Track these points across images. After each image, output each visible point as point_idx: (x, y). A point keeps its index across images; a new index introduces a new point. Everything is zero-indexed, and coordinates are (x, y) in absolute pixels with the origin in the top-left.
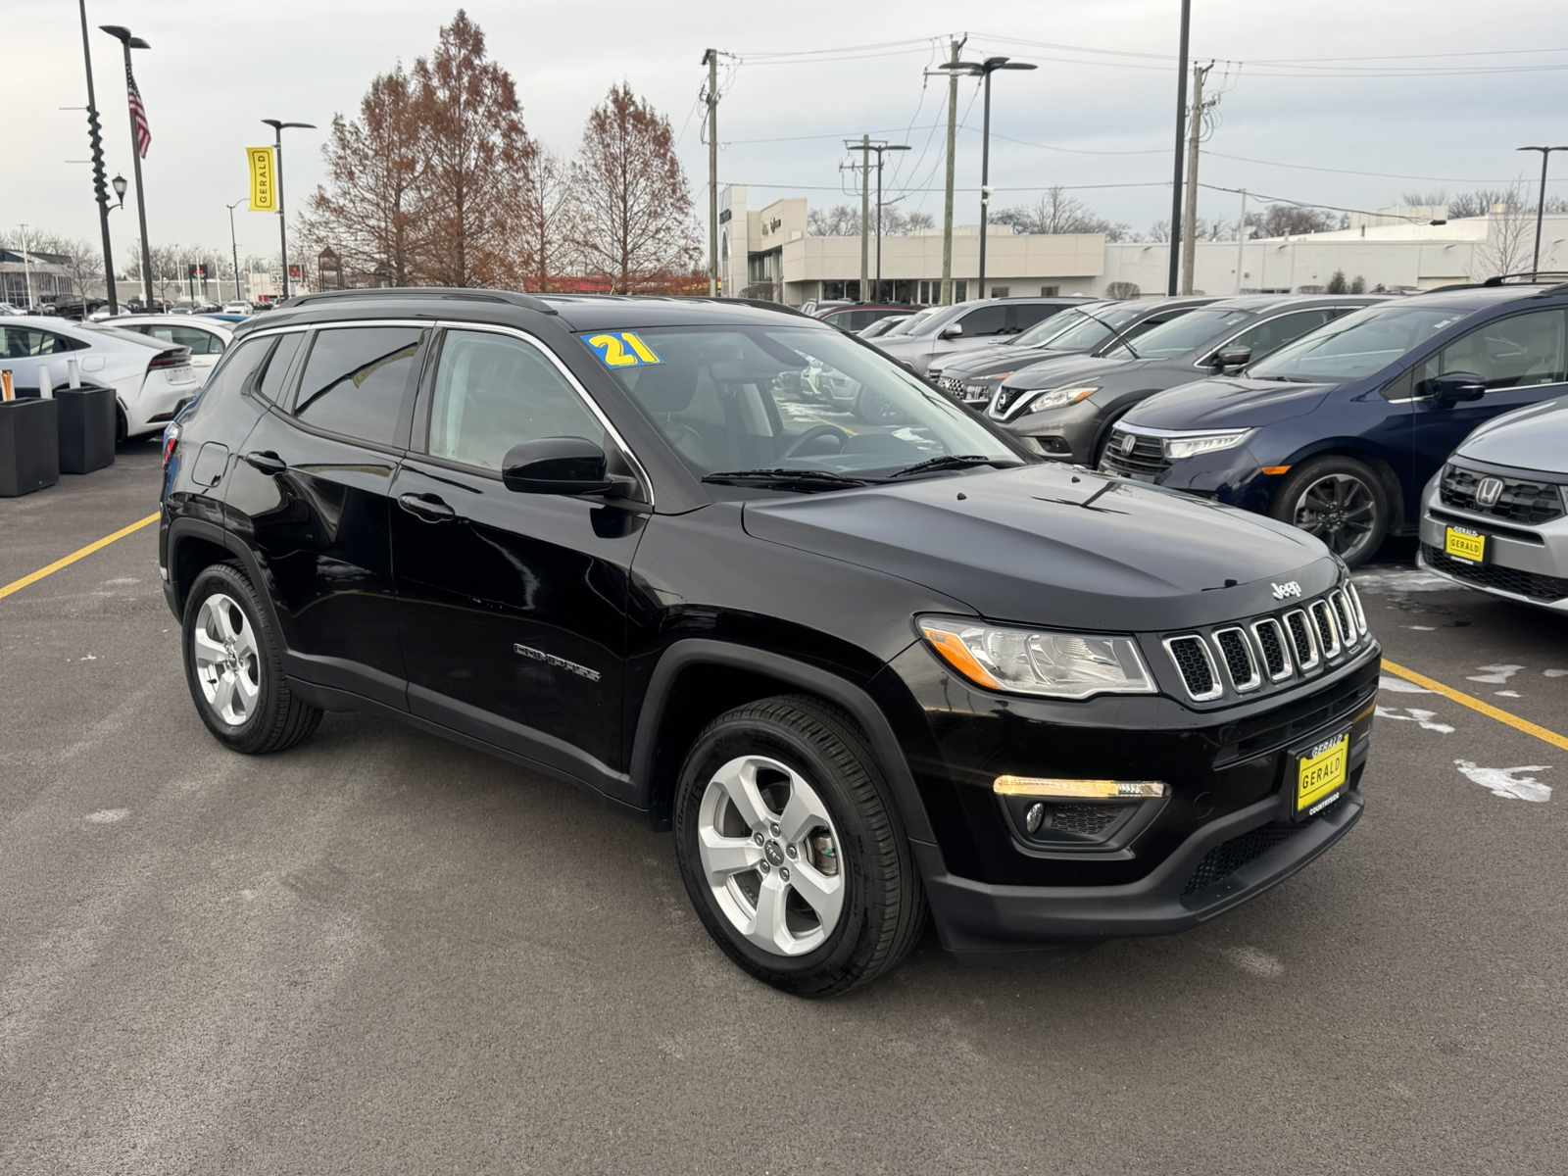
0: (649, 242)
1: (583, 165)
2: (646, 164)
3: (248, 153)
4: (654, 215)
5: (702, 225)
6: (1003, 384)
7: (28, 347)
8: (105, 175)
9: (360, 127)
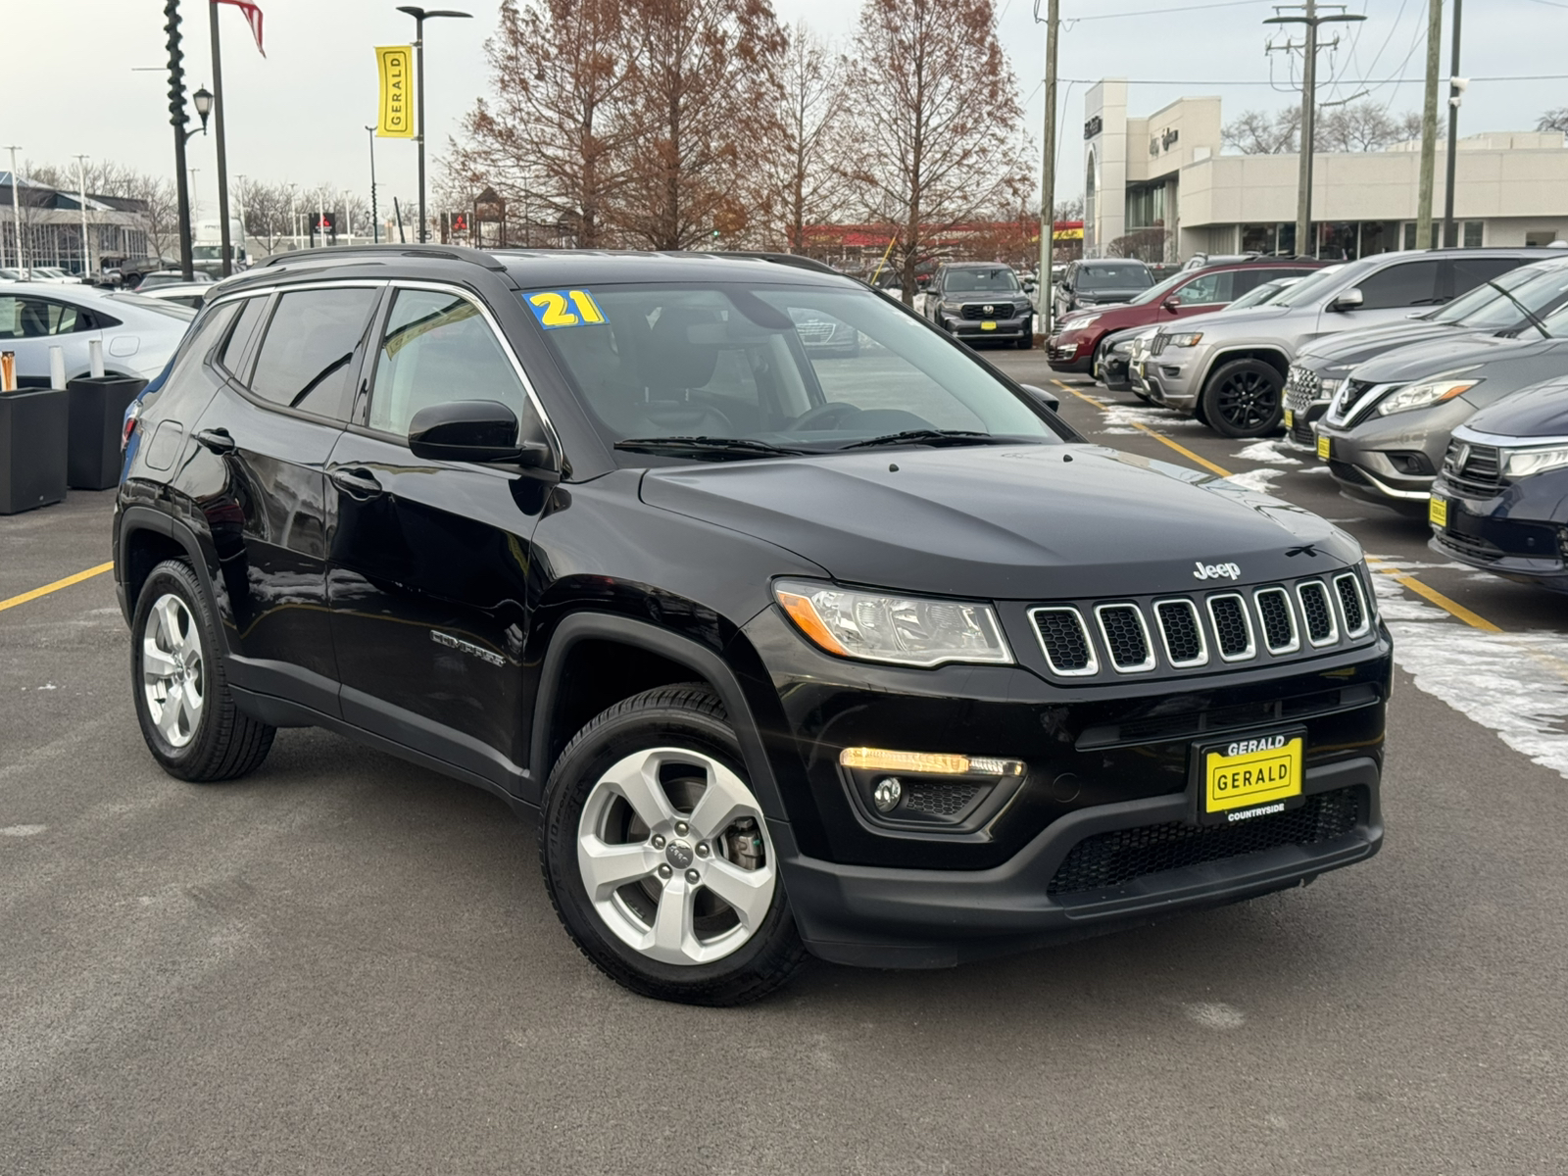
0: (955, 170)
1: (859, 59)
2: (952, 56)
3: (378, 54)
4: (961, 130)
5: (1034, 144)
6: (1351, 376)
7: (46, 324)
8: (183, 88)
9: (538, 12)
